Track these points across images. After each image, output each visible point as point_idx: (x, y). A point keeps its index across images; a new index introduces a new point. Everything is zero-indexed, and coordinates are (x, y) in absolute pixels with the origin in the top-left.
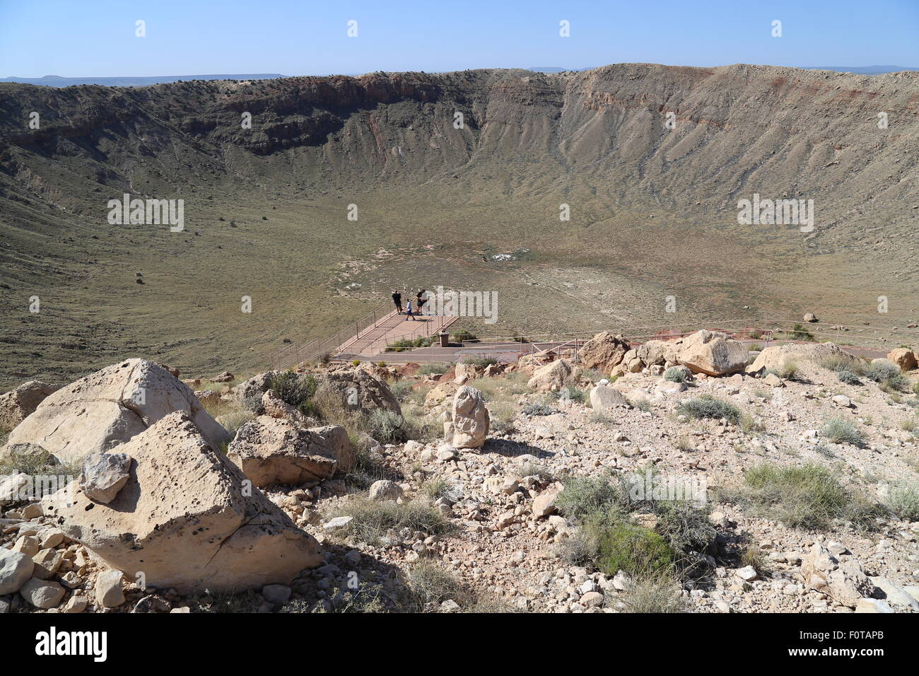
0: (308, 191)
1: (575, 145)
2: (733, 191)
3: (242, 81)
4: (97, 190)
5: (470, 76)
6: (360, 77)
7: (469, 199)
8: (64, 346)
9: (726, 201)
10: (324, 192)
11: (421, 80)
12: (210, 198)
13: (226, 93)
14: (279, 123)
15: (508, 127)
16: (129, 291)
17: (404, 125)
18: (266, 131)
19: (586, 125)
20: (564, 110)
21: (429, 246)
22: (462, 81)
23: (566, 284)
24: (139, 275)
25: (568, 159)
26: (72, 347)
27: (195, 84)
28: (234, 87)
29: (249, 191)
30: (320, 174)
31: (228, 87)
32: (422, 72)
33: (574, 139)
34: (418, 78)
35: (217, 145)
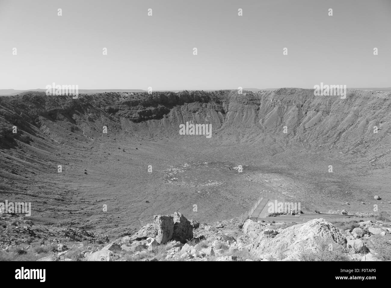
0: (154, 138)
1: (266, 121)
2: (335, 141)
3: (130, 93)
4: (70, 135)
5: (222, 92)
6: (177, 92)
7: (222, 143)
8: (56, 199)
9: (333, 145)
10: (161, 139)
11: (202, 94)
12: (115, 139)
13: (124, 98)
14: (144, 110)
15: (238, 113)
16: (81, 177)
17: (195, 112)
18: (138, 113)
19: (270, 113)
20: (261, 106)
21: (206, 163)
22: (218, 95)
23: (265, 180)
24: (85, 170)
25: (263, 126)
26: (59, 200)
27: (112, 94)
28: (127, 95)
29: (131, 137)
30: (160, 131)
31: (124, 95)
32: (202, 91)
33: (266, 119)
34: (201, 93)
35: (119, 118)
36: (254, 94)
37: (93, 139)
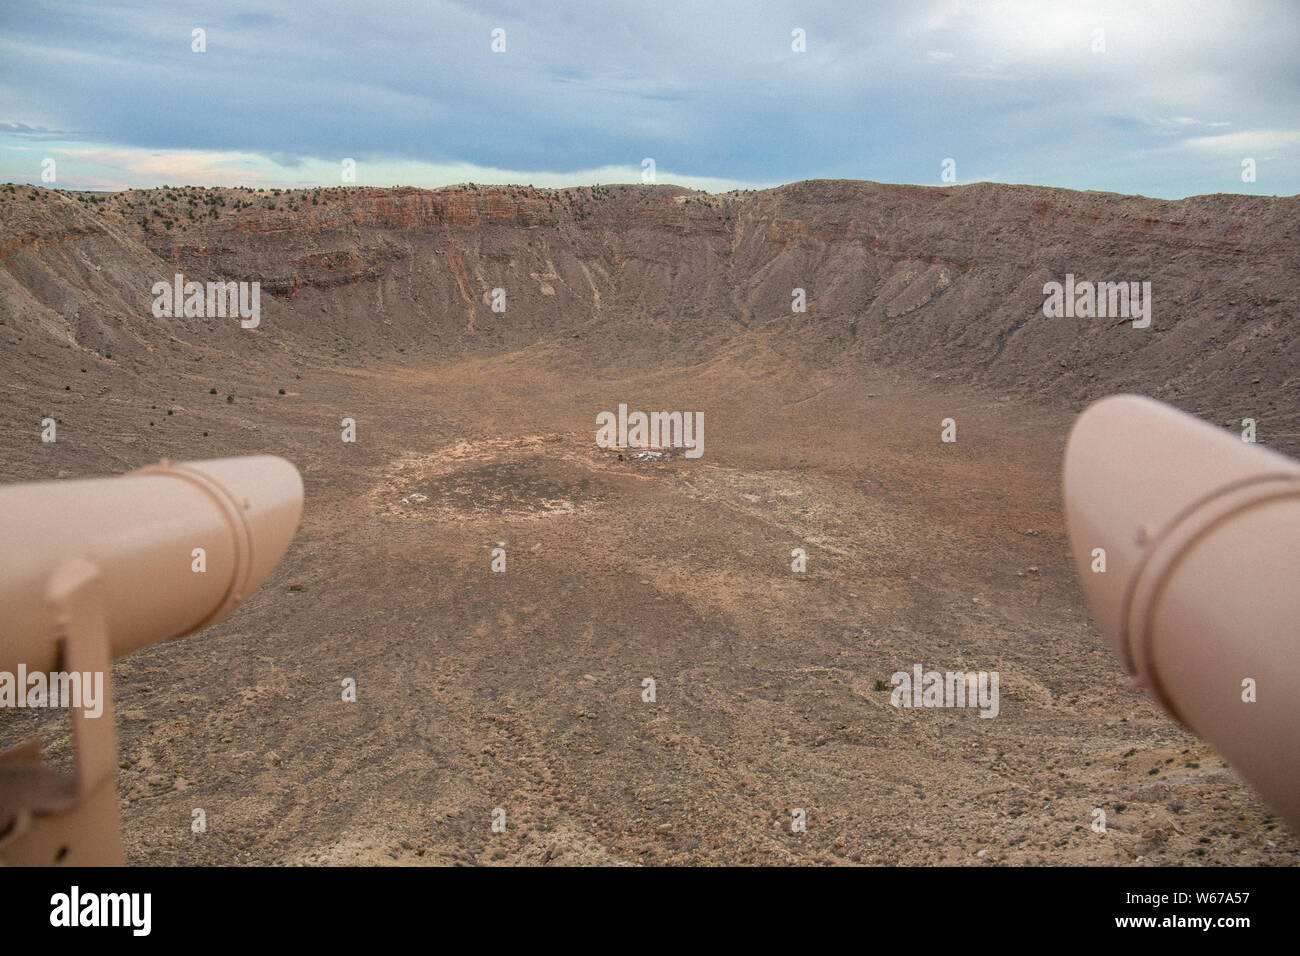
0: (352, 354)
1: (753, 294)
2: (987, 359)
3: (261, 191)
5: (600, 193)
6: (437, 190)
7: (597, 370)
9: (979, 373)
11: (528, 197)
13: (236, 207)
14: (317, 254)
18: (294, 264)
19: (768, 266)
20: (736, 244)
22: (588, 201)
23: (747, 496)
25: (745, 311)
27: (188, 191)
31: (241, 198)
32: (531, 186)
33: (752, 285)
34: (525, 194)
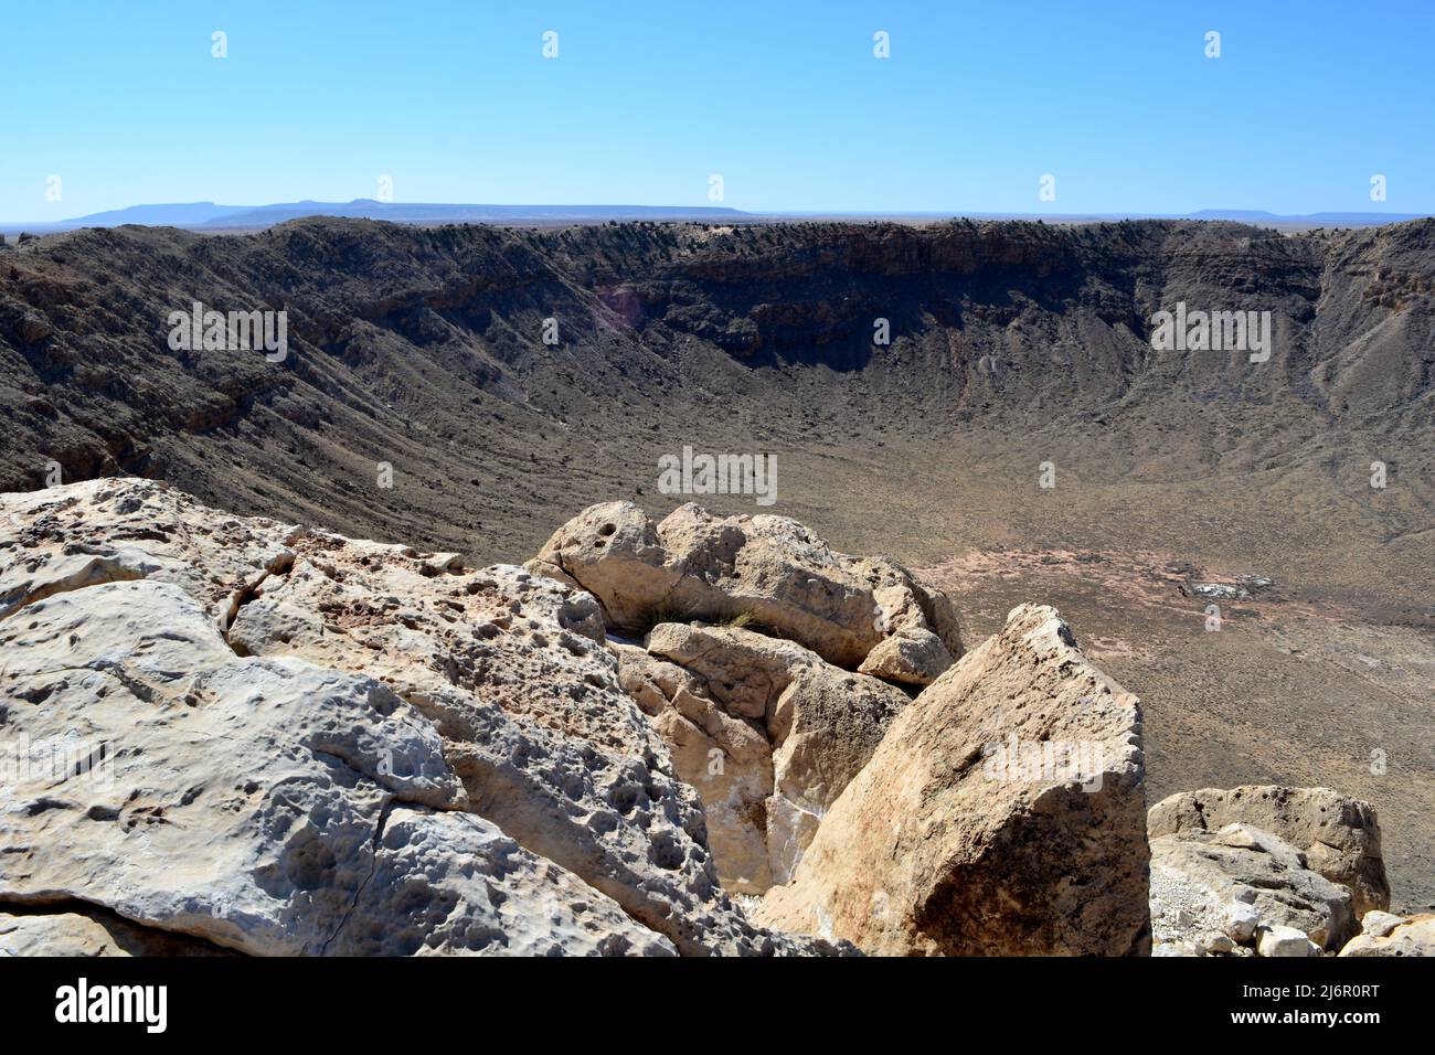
0: (822, 429)
1: (1345, 376)
3: (718, 227)
4: (476, 401)
5: (1132, 231)
6: (923, 228)
7: (1131, 469)
10: (853, 432)
11: (1036, 237)
12: (655, 428)
13: (689, 247)
14: (777, 303)
17: (1003, 318)
18: (754, 316)
20: (1321, 304)
22: (1115, 242)
25: (1332, 399)
27: (637, 228)
28: (703, 237)
29: (721, 420)
30: (846, 399)
31: (694, 235)
32: (1040, 222)
33: (1344, 362)
34: (1033, 234)
35: (669, 336)
36: (1290, 242)
37: (564, 421)
